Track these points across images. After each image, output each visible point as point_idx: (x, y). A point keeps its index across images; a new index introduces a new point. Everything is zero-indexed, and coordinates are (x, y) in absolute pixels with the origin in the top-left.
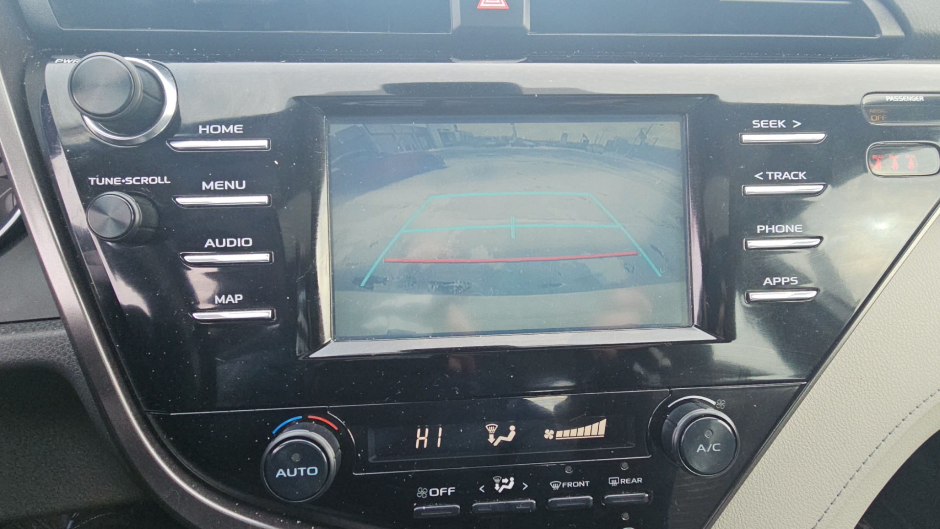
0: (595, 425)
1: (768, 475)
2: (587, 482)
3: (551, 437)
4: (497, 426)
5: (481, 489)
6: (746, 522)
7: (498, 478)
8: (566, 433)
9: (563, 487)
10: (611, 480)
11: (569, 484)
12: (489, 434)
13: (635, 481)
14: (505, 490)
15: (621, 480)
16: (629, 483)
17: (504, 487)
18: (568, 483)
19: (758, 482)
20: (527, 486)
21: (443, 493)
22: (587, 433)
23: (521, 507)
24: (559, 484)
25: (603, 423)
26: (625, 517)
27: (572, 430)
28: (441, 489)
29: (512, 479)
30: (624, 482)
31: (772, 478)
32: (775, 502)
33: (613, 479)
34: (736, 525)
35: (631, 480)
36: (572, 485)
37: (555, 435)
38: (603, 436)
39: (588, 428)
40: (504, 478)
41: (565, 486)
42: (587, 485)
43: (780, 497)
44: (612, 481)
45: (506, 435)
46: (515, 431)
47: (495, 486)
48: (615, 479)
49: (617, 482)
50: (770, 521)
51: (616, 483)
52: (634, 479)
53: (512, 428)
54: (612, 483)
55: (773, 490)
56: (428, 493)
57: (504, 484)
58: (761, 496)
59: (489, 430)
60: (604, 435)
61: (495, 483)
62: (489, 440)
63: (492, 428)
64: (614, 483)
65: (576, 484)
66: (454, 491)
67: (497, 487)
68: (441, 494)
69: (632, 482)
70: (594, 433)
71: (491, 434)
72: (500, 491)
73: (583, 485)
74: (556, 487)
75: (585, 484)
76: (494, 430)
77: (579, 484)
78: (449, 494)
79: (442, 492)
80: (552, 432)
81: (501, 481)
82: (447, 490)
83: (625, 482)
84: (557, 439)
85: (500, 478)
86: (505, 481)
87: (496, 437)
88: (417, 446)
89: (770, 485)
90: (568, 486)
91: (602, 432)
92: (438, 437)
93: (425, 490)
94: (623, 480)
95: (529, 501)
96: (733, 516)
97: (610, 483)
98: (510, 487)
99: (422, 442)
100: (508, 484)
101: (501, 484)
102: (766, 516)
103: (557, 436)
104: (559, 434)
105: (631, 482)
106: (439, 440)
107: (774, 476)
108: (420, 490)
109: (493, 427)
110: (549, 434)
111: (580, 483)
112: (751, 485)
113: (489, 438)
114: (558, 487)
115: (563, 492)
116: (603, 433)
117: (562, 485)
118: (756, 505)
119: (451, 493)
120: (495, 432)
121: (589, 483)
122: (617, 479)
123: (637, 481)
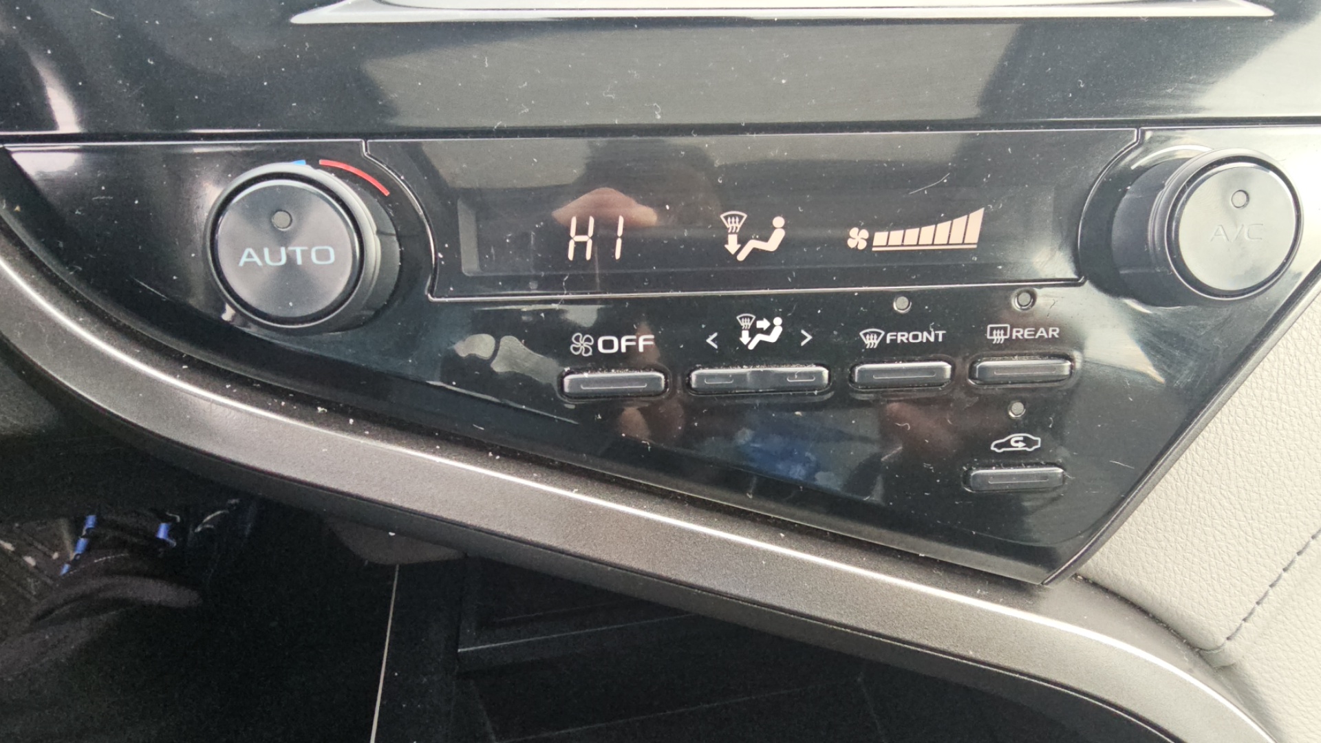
0: (959, 222)
1: (1295, 361)
2: (940, 333)
3: (862, 245)
4: (745, 216)
5: (709, 341)
6: (1243, 453)
7: (747, 317)
8: (896, 237)
9: (888, 341)
10: (992, 329)
11: (903, 337)
12: (727, 234)
13: (1045, 334)
14: (761, 343)
15: (1015, 330)
16: (1032, 337)
17: (759, 337)
18: (899, 334)
19: (1275, 374)
20: (809, 337)
21: (628, 347)
22: (941, 239)
23: (797, 380)
24: (879, 334)
25: (977, 217)
26: (1017, 410)
27: (909, 232)
28: (624, 339)
29: (778, 321)
30: (1019, 335)
31: (1302, 369)
32: (1304, 417)
33: (997, 329)
34: (1222, 459)
35: (1036, 332)
36: (908, 339)
37: (870, 241)
38: (975, 246)
39: (943, 227)
40: (761, 319)
41: (891, 340)
42: (940, 339)
43: (1314, 407)
44: (995, 332)
45: (765, 239)
46: (783, 228)
47: (740, 335)
48: (1000, 328)
49: (1005, 334)
50: (1288, 453)
51: (1003, 337)
52: (1042, 329)
53: (779, 222)
54: (994, 337)
55: (1302, 391)
56: (595, 347)
57: (761, 331)
58: (1277, 404)
59: (729, 226)
60: (978, 244)
61: (739, 329)
62: (726, 246)
63: (733, 223)
64: (999, 337)
65: (915, 337)
66: (651, 343)
67: (745, 338)
68: (624, 350)
69: (1037, 337)
70: (956, 238)
71: (731, 233)
72: (751, 347)
73: (932, 339)
74: (872, 341)
75: (936, 337)
76: (739, 226)
77: (923, 337)
78: (641, 349)
79: (624, 344)
80: (865, 234)
81: (754, 324)
82: (637, 341)
83: (1023, 335)
84: (874, 249)
85: (751, 318)
86: (763, 324)
87: (742, 242)
88: (571, 256)
89: (1298, 382)
90: (899, 341)
91: (973, 237)
92: (617, 237)
93: (588, 340)
94: (1018, 332)
95: (813, 368)
96: (1217, 441)
97: (989, 337)
98: (773, 337)
99: (581, 247)
100: (768, 332)
101: (753, 331)
102: (1282, 444)
103: (874, 244)
104: (880, 238)
105: (1035, 335)
106: (619, 242)
107: (1308, 365)
108: (577, 339)
109: (737, 220)
110: (858, 239)
111: (925, 334)
112: (1260, 382)
113: (727, 242)
114: (877, 342)
115: (886, 352)
116: (976, 240)
117: (885, 337)
118: (1266, 420)
119: (645, 347)
120: (741, 228)
121: (943, 335)
122: (1005, 329)
123: (1048, 334)
